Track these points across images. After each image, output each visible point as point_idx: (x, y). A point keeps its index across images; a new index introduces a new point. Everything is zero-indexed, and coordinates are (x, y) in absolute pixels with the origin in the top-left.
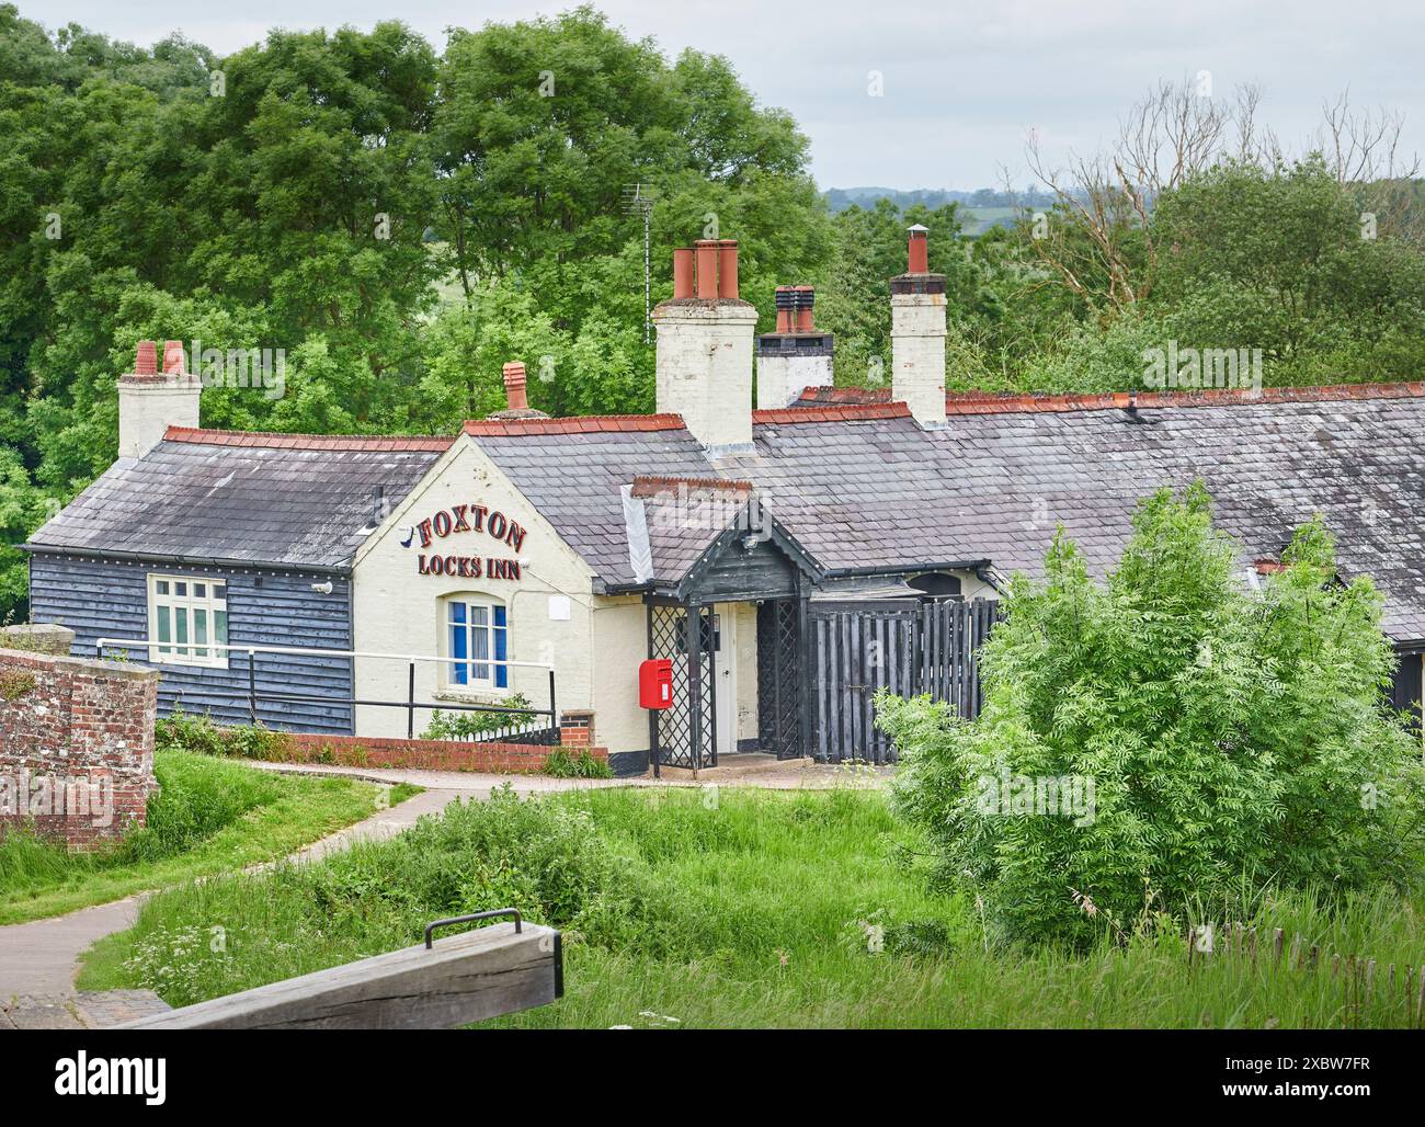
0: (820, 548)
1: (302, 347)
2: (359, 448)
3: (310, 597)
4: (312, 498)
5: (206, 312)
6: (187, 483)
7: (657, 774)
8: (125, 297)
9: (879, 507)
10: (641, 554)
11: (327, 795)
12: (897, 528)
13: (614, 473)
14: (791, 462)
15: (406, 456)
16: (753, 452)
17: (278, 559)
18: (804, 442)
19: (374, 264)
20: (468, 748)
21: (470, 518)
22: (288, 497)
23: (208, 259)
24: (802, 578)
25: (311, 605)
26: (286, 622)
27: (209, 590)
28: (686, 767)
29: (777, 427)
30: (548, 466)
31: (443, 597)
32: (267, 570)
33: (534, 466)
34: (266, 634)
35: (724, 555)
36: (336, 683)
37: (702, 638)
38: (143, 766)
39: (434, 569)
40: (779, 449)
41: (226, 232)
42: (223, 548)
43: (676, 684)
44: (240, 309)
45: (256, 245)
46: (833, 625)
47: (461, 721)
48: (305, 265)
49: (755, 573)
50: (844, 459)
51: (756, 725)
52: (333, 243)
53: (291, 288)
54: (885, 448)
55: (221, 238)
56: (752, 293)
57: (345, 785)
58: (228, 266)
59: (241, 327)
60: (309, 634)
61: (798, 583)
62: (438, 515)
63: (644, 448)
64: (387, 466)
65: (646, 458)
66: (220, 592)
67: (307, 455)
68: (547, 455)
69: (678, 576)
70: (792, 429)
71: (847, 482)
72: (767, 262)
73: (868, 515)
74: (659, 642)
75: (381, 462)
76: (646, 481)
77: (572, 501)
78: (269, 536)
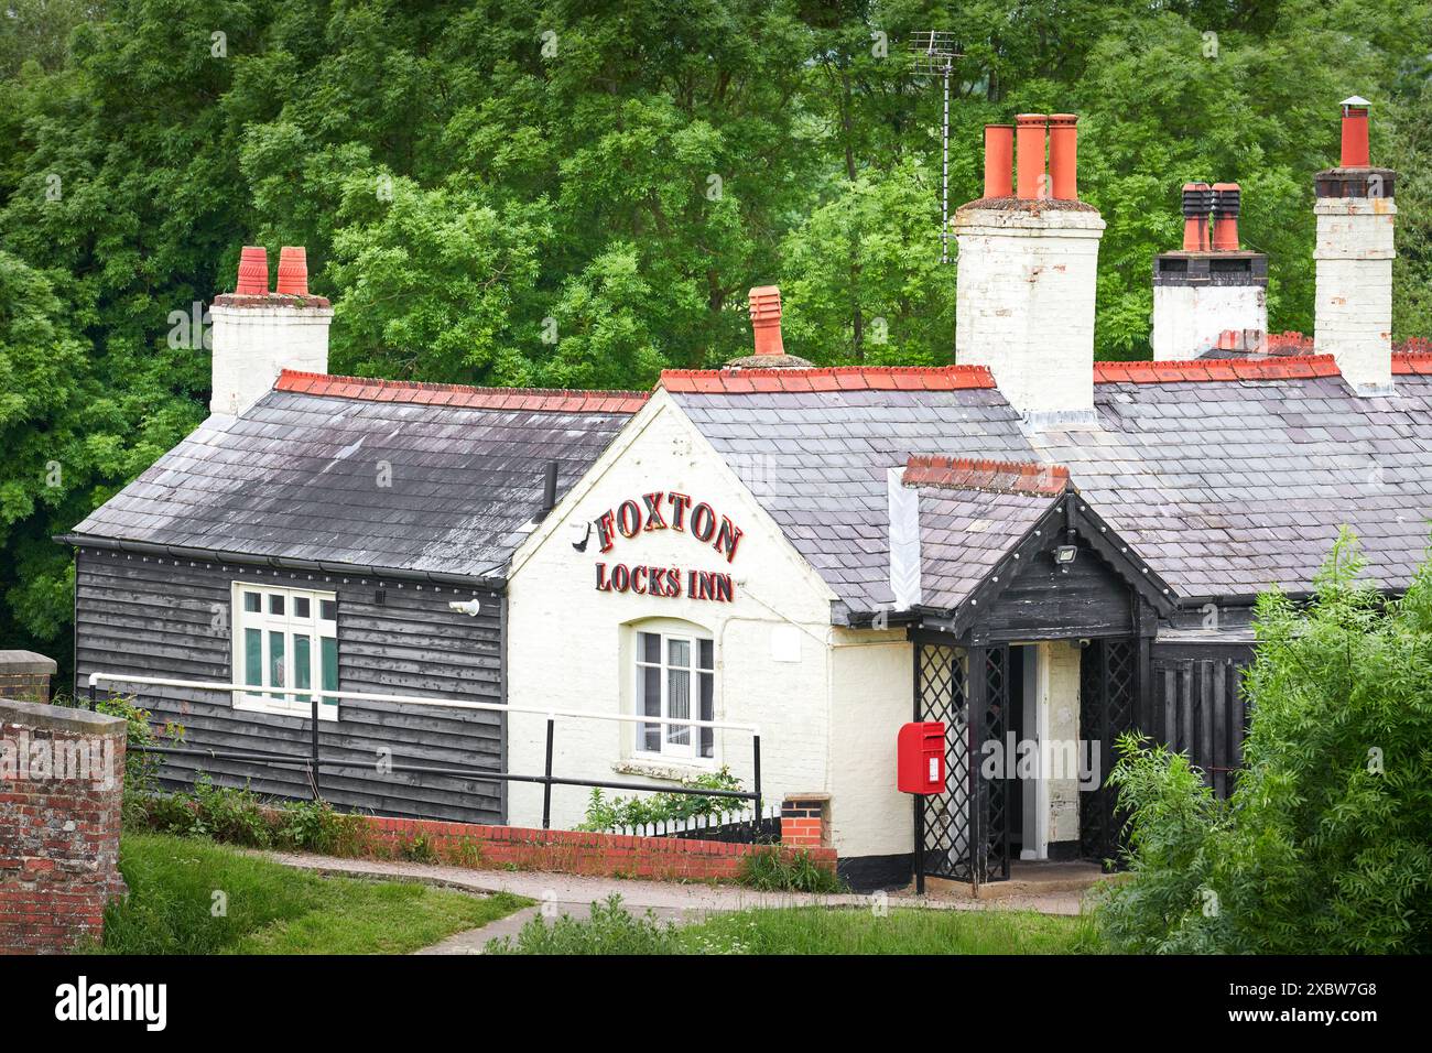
0: (1178, 565)
1: (602, 260)
2: (537, 407)
3: (448, 620)
4: (464, 478)
5: (462, 210)
6: (297, 453)
7: (921, 890)
8: (350, 185)
9: (1275, 507)
10: (907, 569)
11: (386, 907)
12: (1300, 538)
13: (880, 450)
14: (1153, 438)
15: (598, 419)
16: (1093, 423)
17: (407, 565)
18: (1172, 410)
19: (706, 144)
20: (630, 845)
21: (667, 511)
22: (432, 476)
23: (470, 132)
24: (1143, 608)
25: (449, 632)
26: (417, 655)
27: (315, 608)
28: (962, 880)
29: (1134, 388)
30: (782, 438)
31: (630, 625)
32: (393, 579)
33: (760, 438)
34: (390, 672)
35: (1025, 571)
36: (482, 746)
37: (992, 694)
38: (100, 858)
39: (616, 584)
40: (1133, 419)
41: (498, 93)
42: (335, 547)
43: (952, 759)
44: (512, 206)
45: (539, 114)
46: (1188, 677)
47: (631, 807)
48: (606, 143)
49: (1073, 599)
50: (1231, 436)
51: (1075, 821)
52: (649, 114)
53: (586, 175)
54: (1297, 421)
55: (490, 103)
56: (1253, 193)
57: (414, 893)
58: (497, 144)
59: (514, 231)
60: (448, 673)
61: (1137, 615)
62: (624, 506)
63: (929, 414)
64: (572, 434)
65: (931, 430)
66: (329, 611)
67: (464, 415)
68: (783, 422)
69: (952, 601)
70: (1157, 391)
71: (1231, 470)
72: (1277, 149)
73: (1256, 519)
74: (930, 696)
75: (564, 428)
76: (925, 462)
77: (811, 489)
78: (400, 532)
